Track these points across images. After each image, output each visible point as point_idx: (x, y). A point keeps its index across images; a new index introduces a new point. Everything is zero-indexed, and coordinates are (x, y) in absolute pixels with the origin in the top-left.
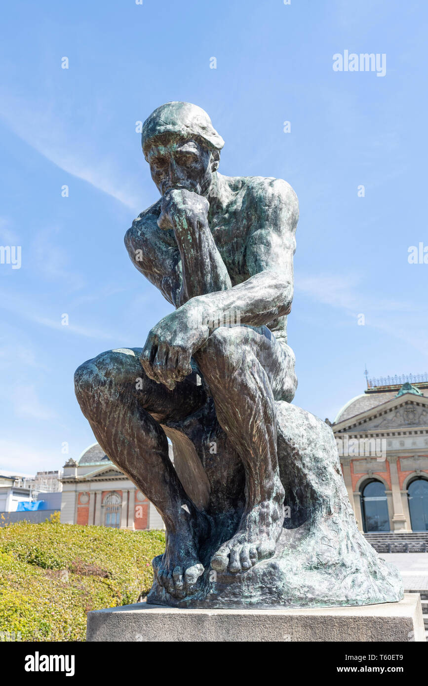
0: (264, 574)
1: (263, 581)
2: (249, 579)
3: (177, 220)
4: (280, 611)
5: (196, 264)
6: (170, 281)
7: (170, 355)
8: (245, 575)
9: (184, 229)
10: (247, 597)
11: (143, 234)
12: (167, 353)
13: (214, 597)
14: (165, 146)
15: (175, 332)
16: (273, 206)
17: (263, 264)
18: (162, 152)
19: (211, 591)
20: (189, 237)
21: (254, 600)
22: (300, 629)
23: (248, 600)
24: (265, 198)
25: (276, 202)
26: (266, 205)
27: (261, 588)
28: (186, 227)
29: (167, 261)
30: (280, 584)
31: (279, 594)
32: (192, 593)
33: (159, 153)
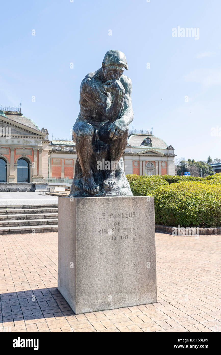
0: (116, 189)
1: (116, 190)
2: (113, 190)
3: (120, 92)
4: (120, 197)
5: (120, 105)
6: (104, 105)
7: (120, 132)
8: (112, 189)
9: (121, 95)
10: (113, 194)
11: (95, 87)
12: (119, 132)
13: (105, 194)
14: (119, 67)
15: (122, 126)
16: (129, 88)
17: (127, 106)
18: (117, 68)
19: (104, 193)
20: (121, 97)
21: (115, 195)
22: (131, 200)
23: (113, 195)
24: (128, 84)
25: (130, 86)
26: (128, 87)
27: (116, 192)
28: (122, 94)
29: (103, 98)
30: (120, 191)
31: (120, 193)
32: (98, 193)
33: (116, 68)
